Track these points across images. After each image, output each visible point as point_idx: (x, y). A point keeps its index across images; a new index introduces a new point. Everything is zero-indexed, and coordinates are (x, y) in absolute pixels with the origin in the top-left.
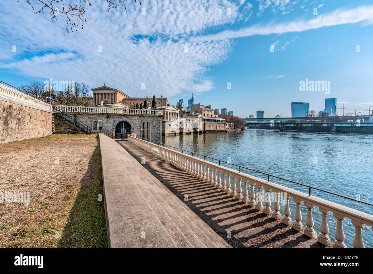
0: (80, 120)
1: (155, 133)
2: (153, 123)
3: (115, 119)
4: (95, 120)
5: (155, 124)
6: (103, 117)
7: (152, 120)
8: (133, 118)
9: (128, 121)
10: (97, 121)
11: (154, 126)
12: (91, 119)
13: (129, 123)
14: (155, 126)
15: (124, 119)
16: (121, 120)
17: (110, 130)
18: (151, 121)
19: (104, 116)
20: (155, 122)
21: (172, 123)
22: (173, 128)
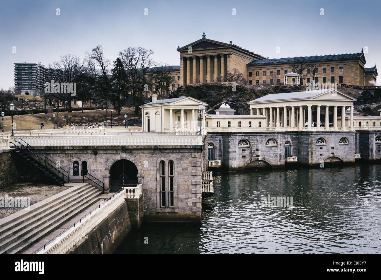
0: (53, 158)
1: (186, 184)
2: (182, 162)
3: (108, 156)
4: (75, 160)
5: (185, 166)
6: (87, 153)
7: (179, 156)
8: (140, 154)
9: (131, 159)
10: (78, 160)
11: (183, 170)
12: (69, 158)
13: (133, 162)
14: (187, 169)
15: (125, 156)
16: (118, 158)
17: (100, 176)
18: (178, 159)
19: (89, 152)
20: (186, 161)
21: (332, 135)
22: (333, 148)
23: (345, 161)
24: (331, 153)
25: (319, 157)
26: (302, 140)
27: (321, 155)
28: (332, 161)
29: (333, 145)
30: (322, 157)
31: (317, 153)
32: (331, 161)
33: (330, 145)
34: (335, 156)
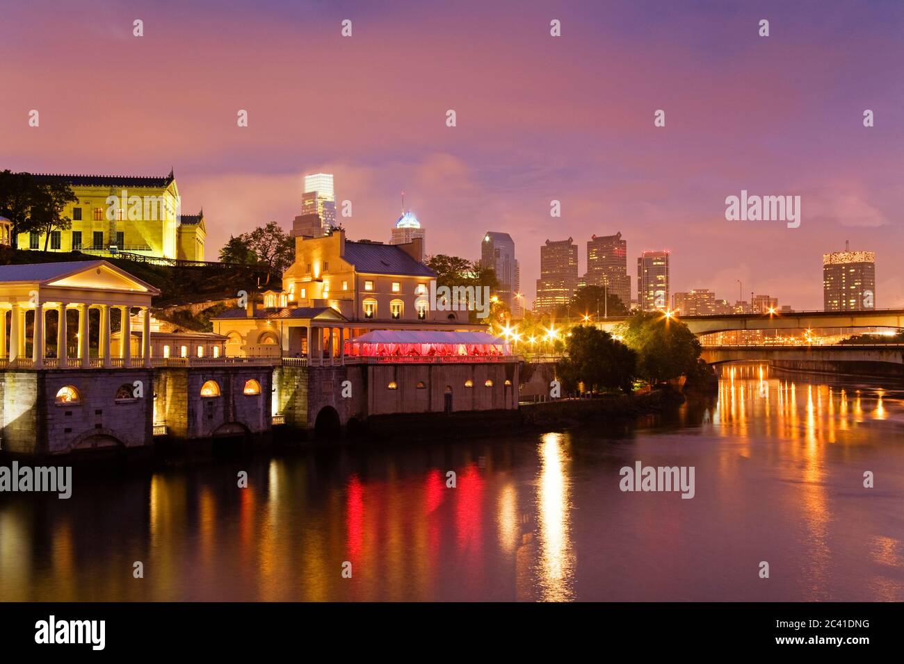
21: (96, 380)
22: (99, 412)
23: (128, 445)
24: (93, 424)
25: (62, 437)
26: (17, 392)
27: (68, 430)
28: (96, 445)
29: (99, 405)
30: (70, 435)
31: (57, 426)
32: (93, 445)
33: (92, 405)
34: (105, 432)
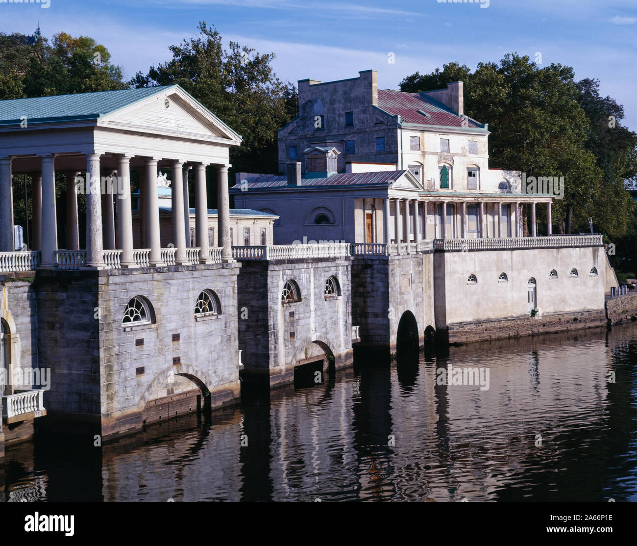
21: (172, 284)
22: (177, 337)
24: (170, 358)
25: (134, 383)
26: (60, 309)
27: (140, 371)
29: (176, 326)
30: (143, 379)
31: (126, 365)
33: (168, 326)
34: (185, 371)
